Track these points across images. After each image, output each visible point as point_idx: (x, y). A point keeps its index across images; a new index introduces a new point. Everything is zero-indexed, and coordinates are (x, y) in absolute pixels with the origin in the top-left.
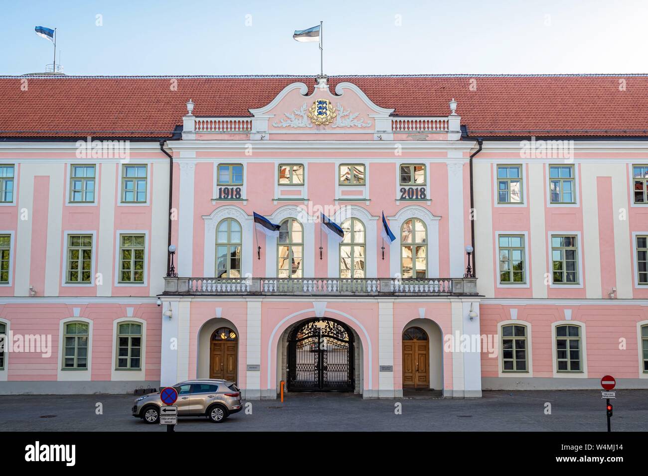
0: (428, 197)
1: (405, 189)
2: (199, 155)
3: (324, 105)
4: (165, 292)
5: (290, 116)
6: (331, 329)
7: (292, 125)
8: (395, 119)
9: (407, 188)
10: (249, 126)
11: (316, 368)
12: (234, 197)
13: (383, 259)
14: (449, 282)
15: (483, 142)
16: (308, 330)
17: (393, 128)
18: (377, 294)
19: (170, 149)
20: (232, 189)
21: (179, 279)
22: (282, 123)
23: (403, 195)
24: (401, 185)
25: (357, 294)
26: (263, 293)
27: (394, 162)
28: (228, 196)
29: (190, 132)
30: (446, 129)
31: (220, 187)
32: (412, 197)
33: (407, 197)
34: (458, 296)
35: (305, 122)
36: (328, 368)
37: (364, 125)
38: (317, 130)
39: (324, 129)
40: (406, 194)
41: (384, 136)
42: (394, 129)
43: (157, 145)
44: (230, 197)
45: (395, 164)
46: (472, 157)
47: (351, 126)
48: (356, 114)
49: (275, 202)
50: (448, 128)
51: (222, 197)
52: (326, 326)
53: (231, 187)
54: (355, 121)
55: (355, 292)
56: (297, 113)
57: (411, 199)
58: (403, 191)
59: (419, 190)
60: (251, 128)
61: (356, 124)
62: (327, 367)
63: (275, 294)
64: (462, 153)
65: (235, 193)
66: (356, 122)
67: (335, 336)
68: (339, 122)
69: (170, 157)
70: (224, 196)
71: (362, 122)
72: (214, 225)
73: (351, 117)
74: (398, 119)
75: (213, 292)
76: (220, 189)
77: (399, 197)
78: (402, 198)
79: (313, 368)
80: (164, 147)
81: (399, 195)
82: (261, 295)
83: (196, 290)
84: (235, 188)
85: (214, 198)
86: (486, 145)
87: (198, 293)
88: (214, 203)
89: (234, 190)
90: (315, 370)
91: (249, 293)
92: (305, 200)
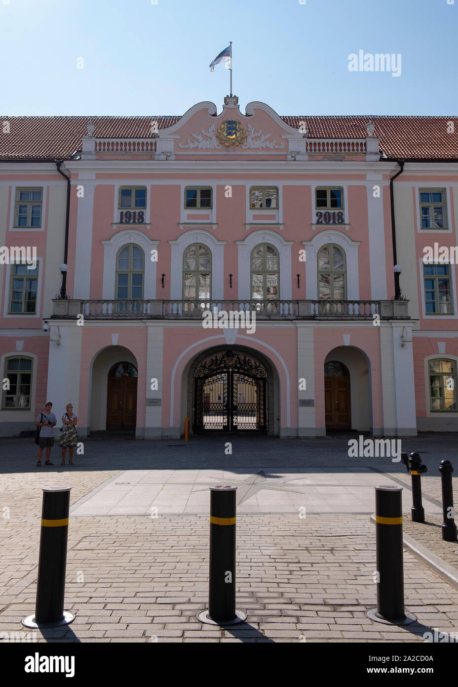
0: (346, 221)
1: (321, 213)
2: (99, 176)
3: (234, 125)
4: (53, 315)
5: (197, 137)
6: (242, 365)
7: (200, 147)
8: (309, 141)
9: (323, 212)
10: (154, 148)
11: (225, 408)
12: (137, 221)
13: (299, 287)
14: (376, 305)
15: (405, 163)
16: (216, 366)
17: (307, 150)
18: (295, 318)
19: (68, 170)
20: (135, 213)
21: (70, 301)
22: (189, 144)
23: (319, 220)
24: (316, 209)
25: (272, 318)
26: (166, 317)
27: (309, 184)
28: (130, 221)
29: (89, 153)
30: (364, 151)
31: (121, 211)
32: (329, 221)
33: (324, 222)
34: (388, 320)
35: (215, 142)
36: (239, 407)
37: (277, 147)
38: (227, 151)
39: (234, 151)
40: (322, 218)
41: (298, 157)
42: (309, 151)
43: (52, 166)
44: (132, 221)
45: (310, 187)
46: (392, 179)
47: (263, 147)
48: (268, 136)
49: (181, 227)
50: (366, 150)
51: (124, 221)
52: (236, 361)
53: (133, 211)
54: (267, 142)
55: (269, 316)
56: (205, 134)
57: (328, 223)
58: (319, 215)
59: (336, 214)
60: (155, 150)
61: (268, 146)
62: (237, 406)
63: (179, 318)
64: (382, 175)
65: (137, 217)
66: (268, 144)
67: (246, 372)
68: (250, 142)
69: (67, 178)
70: (126, 220)
71: (275, 144)
72: (114, 251)
73: (263, 138)
74: (313, 141)
75: (108, 316)
76: (122, 213)
77: (314, 221)
78: (318, 223)
79: (222, 407)
80: (61, 168)
81: (315, 219)
82: (163, 319)
83: (90, 314)
84: (137, 211)
85: (115, 222)
86: (408, 166)
87: (92, 318)
88: (115, 227)
89: (137, 214)
90: (224, 410)
91: (150, 317)
92: (213, 224)
